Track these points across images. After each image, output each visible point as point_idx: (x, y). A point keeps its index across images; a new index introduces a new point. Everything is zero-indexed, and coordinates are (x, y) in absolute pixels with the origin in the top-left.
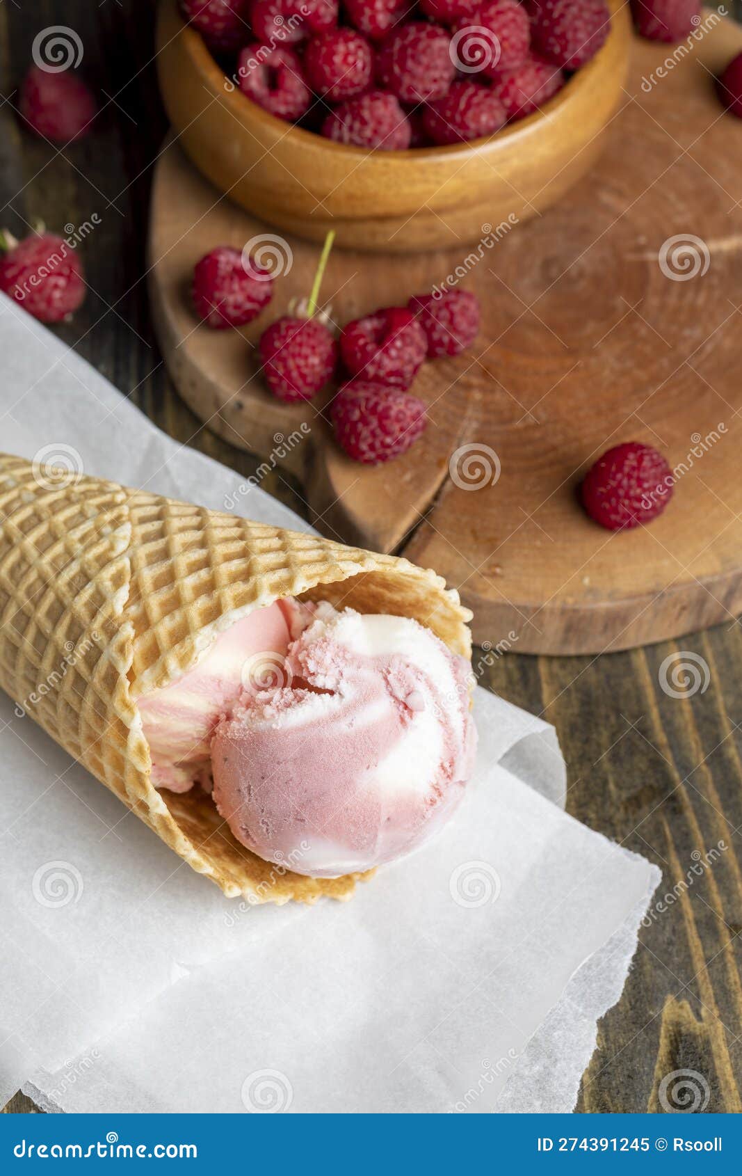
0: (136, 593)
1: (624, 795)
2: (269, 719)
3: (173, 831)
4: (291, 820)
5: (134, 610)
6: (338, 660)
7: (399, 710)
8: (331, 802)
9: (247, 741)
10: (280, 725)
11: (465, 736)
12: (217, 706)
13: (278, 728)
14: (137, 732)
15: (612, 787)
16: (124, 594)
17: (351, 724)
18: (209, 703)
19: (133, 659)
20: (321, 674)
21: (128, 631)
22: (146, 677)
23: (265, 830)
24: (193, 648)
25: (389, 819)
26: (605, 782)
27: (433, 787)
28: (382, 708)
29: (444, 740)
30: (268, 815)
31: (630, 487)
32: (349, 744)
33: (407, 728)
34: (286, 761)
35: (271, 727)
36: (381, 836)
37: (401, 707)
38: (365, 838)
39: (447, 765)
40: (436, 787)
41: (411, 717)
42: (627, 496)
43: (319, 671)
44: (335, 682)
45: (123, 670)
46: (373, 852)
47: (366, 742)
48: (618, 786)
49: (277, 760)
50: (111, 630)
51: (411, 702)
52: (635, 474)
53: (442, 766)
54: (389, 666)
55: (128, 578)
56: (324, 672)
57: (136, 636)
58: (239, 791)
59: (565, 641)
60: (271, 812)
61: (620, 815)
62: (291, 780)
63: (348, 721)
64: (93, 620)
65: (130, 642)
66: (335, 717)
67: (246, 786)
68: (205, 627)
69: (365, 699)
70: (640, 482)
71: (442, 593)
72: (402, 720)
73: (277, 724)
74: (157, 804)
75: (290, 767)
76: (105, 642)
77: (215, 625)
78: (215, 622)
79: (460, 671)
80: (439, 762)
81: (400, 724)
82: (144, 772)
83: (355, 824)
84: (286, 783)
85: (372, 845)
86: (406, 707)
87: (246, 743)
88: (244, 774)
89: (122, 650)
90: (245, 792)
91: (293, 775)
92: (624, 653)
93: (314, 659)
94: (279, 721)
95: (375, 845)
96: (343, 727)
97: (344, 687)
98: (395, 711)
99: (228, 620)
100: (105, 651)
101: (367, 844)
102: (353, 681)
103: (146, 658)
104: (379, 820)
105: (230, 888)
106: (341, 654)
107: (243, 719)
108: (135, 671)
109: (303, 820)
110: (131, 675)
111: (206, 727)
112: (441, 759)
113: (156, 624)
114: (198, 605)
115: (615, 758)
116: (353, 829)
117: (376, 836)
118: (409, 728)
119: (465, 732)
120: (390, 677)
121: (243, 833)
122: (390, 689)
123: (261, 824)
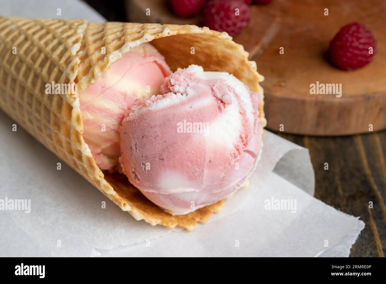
0: (84, 46)
1: (347, 194)
2: (148, 106)
3: (94, 166)
4: (157, 160)
5: (81, 53)
6: (187, 79)
7: (218, 103)
8: (178, 148)
9: (136, 120)
10: (153, 108)
11: (255, 127)
12: (123, 109)
13: (152, 109)
14: (76, 108)
15: (340, 191)
16: (77, 46)
17: (191, 107)
18: (119, 108)
19: (78, 73)
20: (177, 85)
21: (77, 60)
22: (84, 80)
23: (143, 169)
24: (108, 62)
25: (210, 161)
26: (336, 189)
27: (235, 147)
28: (209, 101)
29: (242, 123)
30: (145, 159)
31: (352, 42)
32: (189, 116)
33: (222, 112)
34: (155, 126)
35: (149, 110)
36: (206, 171)
37: (219, 102)
38: (197, 171)
39: (243, 136)
40: (237, 148)
41: (224, 107)
42: (351, 47)
43: (176, 83)
44: (184, 88)
45: (72, 78)
46: (202, 183)
47: (198, 116)
48: (344, 191)
49: (150, 126)
50: (68, 62)
51: (225, 99)
52: (355, 34)
53: (241, 138)
54: (214, 83)
55: (80, 41)
56: (179, 83)
57: (81, 63)
58: (131, 148)
59: (318, 125)
60: (147, 157)
61: (344, 202)
62: (158, 136)
63: (189, 105)
64: (61, 59)
65: (77, 65)
66: (183, 104)
67: (135, 144)
68: (115, 51)
69: (200, 95)
70: (358, 39)
71: (247, 62)
72: (219, 108)
73: (152, 108)
74: (86, 149)
75: (157, 129)
76: (65, 67)
77: (120, 50)
78: (120, 49)
79: (254, 95)
80: (239, 134)
81: (218, 109)
82: (79, 131)
83: (191, 161)
84: (155, 138)
85: (201, 177)
86: (222, 102)
87: (135, 121)
88: (133, 137)
89: (73, 69)
90: (134, 147)
91: (159, 133)
92: (350, 137)
93: (174, 78)
94: (153, 106)
95: (202, 177)
96: (187, 108)
97: (189, 90)
98: (216, 103)
99: (127, 46)
100: (65, 72)
101: (198, 176)
102: (194, 88)
103: (85, 73)
104: (204, 160)
105: (124, 204)
106: (189, 77)
107: (135, 111)
108: (78, 78)
109: (163, 159)
110: (76, 81)
111: (118, 122)
112: (240, 132)
113: (91, 55)
114: (113, 44)
115: (343, 179)
116: (190, 164)
117: (203, 171)
118: (223, 112)
119: (255, 125)
120: (214, 88)
121: (133, 176)
122: (213, 93)
123: (141, 165)
